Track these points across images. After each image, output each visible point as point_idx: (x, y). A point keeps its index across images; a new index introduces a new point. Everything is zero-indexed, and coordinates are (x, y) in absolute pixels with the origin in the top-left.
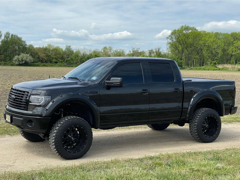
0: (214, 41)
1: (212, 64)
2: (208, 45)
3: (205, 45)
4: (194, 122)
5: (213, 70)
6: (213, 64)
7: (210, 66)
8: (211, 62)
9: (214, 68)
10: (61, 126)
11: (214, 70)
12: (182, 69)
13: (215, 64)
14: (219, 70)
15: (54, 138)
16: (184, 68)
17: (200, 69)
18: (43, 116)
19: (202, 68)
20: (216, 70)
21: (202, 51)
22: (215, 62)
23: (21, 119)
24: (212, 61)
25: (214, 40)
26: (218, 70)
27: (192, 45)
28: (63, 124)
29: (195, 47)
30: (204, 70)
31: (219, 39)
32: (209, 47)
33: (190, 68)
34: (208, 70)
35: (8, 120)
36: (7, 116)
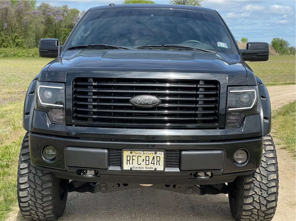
23: (219, 152)
35: (147, 166)
36: (131, 155)
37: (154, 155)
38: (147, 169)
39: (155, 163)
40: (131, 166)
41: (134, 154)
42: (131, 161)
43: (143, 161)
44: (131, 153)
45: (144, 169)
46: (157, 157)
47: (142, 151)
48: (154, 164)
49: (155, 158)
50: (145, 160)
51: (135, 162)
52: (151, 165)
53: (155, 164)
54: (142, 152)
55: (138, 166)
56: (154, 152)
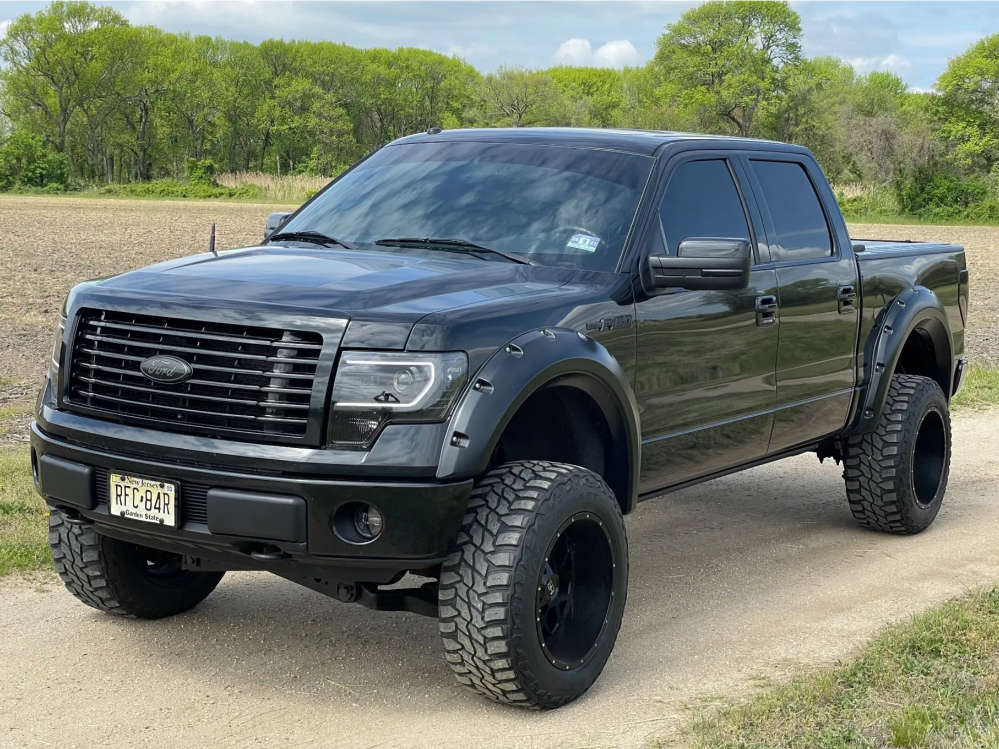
0: (196, 74)
1: (199, 173)
2: (174, 91)
3: (159, 88)
4: (880, 445)
5: (205, 197)
6: (203, 171)
7: (188, 178)
8: (193, 162)
9: (205, 187)
10: (533, 525)
11: (210, 196)
12: (66, 190)
13: (210, 169)
14: (231, 195)
15: (500, 600)
16: (75, 189)
17: (148, 192)
18: (440, 474)
19: (158, 190)
20: (216, 197)
21: (147, 113)
22: (208, 162)
23: (290, 501)
24: (199, 160)
25: (197, 68)
26: (224, 196)
27: (104, 86)
28: (536, 513)
29: (119, 94)
30: (167, 195)
31: (215, 64)
32: (178, 97)
33: (103, 190)
34: (184, 196)
35: (148, 512)
36: (123, 484)
37: (160, 490)
38: (148, 520)
39: (162, 507)
40: (124, 509)
41: (126, 483)
42: (123, 497)
43: (142, 500)
44: (123, 479)
45: (144, 519)
46: (164, 494)
47: (140, 477)
48: (159, 509)
49: (162, 496)
50: (144, 499)
51: (129, 500)
52: (154, 512)
53: (162, 511)
54: (140, 480)
55: (134, 510)
56: (159, 483)
